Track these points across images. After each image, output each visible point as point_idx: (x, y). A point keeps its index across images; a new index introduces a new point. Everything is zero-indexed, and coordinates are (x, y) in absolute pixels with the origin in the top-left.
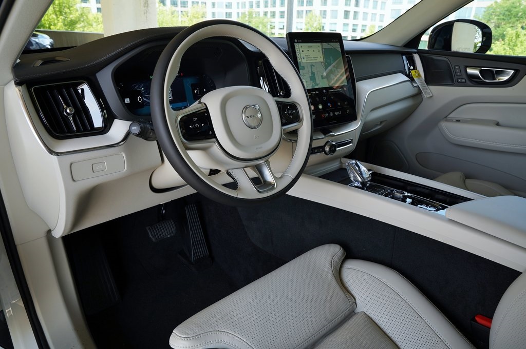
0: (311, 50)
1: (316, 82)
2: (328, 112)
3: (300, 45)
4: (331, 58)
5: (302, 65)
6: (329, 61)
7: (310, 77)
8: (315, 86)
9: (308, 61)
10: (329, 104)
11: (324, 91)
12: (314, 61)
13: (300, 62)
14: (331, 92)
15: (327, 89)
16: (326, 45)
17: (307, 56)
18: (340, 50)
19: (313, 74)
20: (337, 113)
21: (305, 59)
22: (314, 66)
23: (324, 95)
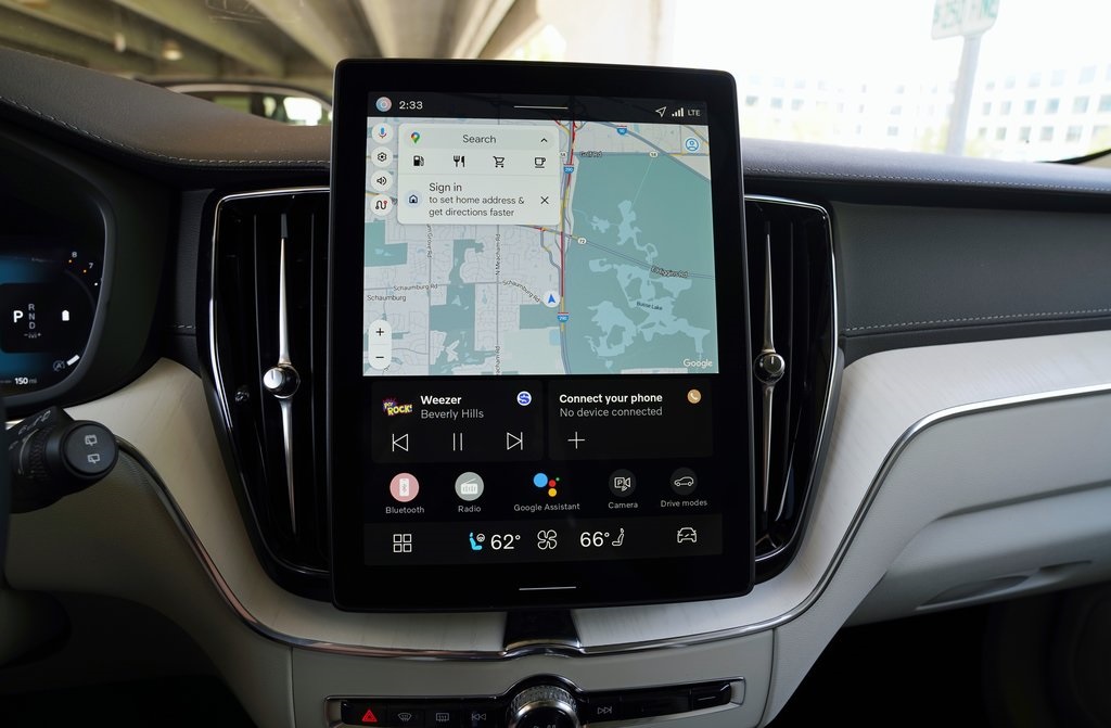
0: (479, 156)
1: (471, 338)
2: (528, 527)
3: (408, 125)
4: (625, 207)
5: (392, 237)
6: (603, 225)
7: (433, 309)
8: (462, 361)
9: (437, 220)
10: (540, 480)
11: (524, 398)
12: (490, 220)
13: (380, 224)
14: (576, 406)
15: (544, 386)
16: (597, 135)
17: (442, 189)
18: (703, 167)
19: (463, 293)
20: (591, 540)
21: (425, 205)
22: (479, 248)
23: (519, 420)
